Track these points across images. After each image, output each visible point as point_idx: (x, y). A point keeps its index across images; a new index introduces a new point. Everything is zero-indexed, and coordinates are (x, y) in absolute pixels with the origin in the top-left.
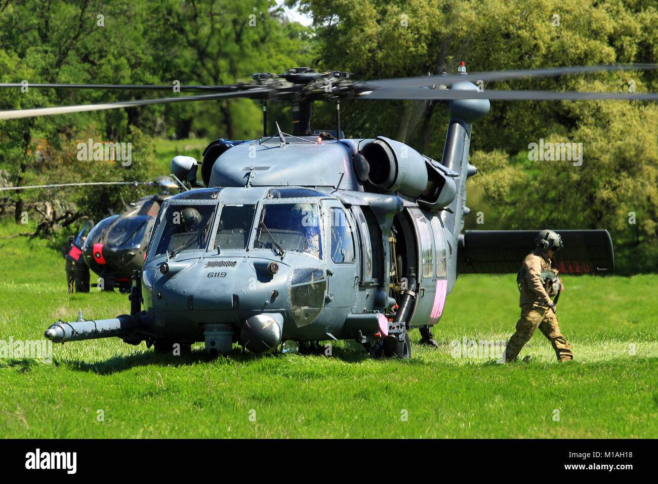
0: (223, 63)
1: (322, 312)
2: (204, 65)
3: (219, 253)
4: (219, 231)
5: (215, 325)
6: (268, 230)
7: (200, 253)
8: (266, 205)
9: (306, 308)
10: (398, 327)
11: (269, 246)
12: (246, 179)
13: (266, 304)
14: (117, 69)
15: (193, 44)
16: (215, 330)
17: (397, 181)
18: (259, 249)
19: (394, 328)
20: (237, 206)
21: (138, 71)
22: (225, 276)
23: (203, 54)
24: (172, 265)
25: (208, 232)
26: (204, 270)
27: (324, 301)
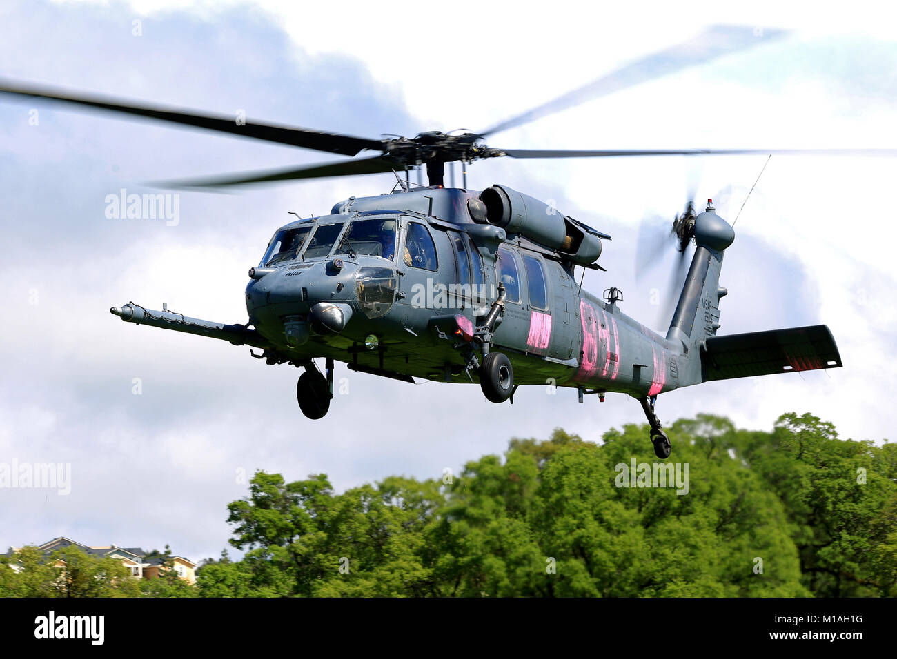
1: (393, 307)
3: (303, 260)
6: (349, 241)
7: (292, 262)
8: (353, 222)
9: (379, 303)
10: (482, 329)
11: (347, 253)
13: (332, 295)
16: (291, 320)
17: (511, 220)
18: (338, 255)
19: (479, 331)
20: (331, 225)
22: (299, 274)
25: (300, 248)
26: (285, 273)
27: (395, 297)
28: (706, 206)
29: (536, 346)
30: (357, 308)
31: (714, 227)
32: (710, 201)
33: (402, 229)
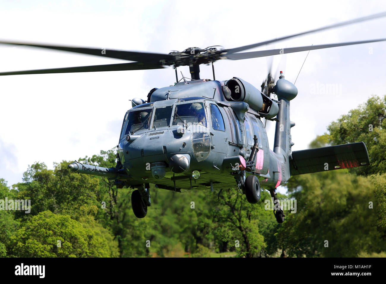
0: (243, 213)
1: (210, 154)
2: (234, 214)
3: (155, 129)
4: (154, 121)
5: (156, 163)
6: (180, 117)
7: (147, 130)
8: (177, 105)
9: (202, 152)
10: (251, 163)
12: (167, 96)
13: (180, 149)
14: (191, 216)
15: (228, 204)
16: (156, 165)
17: (245, 99)
18: (175, 126)
19: (249, 164)
20: (163, 107)
21: (201, 217)
22: (159, 138)
23: (233, 209)
24: (132, 137)
25: (149, 121)
26: (148, 137)
27: (210, 148)
28: (279, 75)
29: (258, 169)
30: (193, 156)
31: (287, 87)
32: (281, 72)
33: (207, 108)
